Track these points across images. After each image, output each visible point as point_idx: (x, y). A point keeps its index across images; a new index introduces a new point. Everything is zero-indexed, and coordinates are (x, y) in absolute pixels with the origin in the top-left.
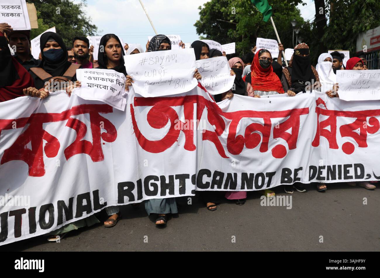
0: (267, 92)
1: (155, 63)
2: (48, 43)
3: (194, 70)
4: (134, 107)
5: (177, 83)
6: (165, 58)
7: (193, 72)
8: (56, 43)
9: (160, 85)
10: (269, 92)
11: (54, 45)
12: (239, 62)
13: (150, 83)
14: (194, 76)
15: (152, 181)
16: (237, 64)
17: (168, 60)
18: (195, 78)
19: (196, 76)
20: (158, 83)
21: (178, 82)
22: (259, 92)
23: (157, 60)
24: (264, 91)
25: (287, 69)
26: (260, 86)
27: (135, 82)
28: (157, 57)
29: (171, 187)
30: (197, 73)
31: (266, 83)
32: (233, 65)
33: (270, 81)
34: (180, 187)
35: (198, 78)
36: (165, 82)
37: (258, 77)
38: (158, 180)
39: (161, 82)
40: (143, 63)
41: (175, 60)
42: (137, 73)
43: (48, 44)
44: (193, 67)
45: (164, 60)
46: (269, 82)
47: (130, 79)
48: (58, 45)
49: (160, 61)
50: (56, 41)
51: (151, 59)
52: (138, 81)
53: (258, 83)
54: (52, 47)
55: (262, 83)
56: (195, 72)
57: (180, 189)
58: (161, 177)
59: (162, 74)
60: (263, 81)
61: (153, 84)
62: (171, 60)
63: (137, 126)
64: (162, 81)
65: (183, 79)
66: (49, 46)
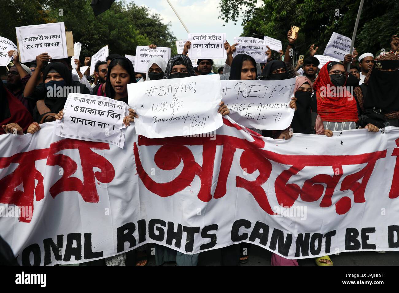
0: (340, 123)
1: (167, 93)
2: (49, 74)
3: (219, 102)
4: (138, 147)
5: (195, 120)
6: (180, 87)
7: (217, 106)
8: (57, 74)
9: (172, 123)
10: (343, 123)
11: (55, 77)
12: (306, 83)
13: (158, 119)
14: (219, 111)
15: (159, 225)
16: (304, 86)
17: (184, 90)
18: (220, 113)
19: (221, 111)
20: (169, 119)
21: (196, 118)
22: (329, 124)
23: (170, 90)
24: (335, 122)
25: (360, 88)
26: (331, 114)
27: (139, 118)
28: (170, 87)
29: (178, 237)
30: (223, 106)
31: (338, 110)
32: (299, 87)
33: (344, 106)
34: (187, 242)
35: (224, 114)
36: (179, 118)
37: (327, 102)
38: (165, 226)
39: (173, 119)
40: (151, 93)
41: (193, 90)
42: (142, 106)
43: (49, 76)
44: (217, 100)
45: (179, 90)
46: (343, 108)
47: (132, 114)
48: (59, 76)
49: (174, 91)
50: (58, 72)
51: (162, 88)
52: (142, 116)
53: (328, 111)
54: (52, 79)
55: (333, 111)
56: (220, 105)
57: (187, 244)
58: (168, 222)
59: (176, 107)
60: (334, 107)
61: (163, 120)
62: (188, 90)
63: (141, 167)
64: (175, 117)
65: (203, 114)
66: (50, 77)
